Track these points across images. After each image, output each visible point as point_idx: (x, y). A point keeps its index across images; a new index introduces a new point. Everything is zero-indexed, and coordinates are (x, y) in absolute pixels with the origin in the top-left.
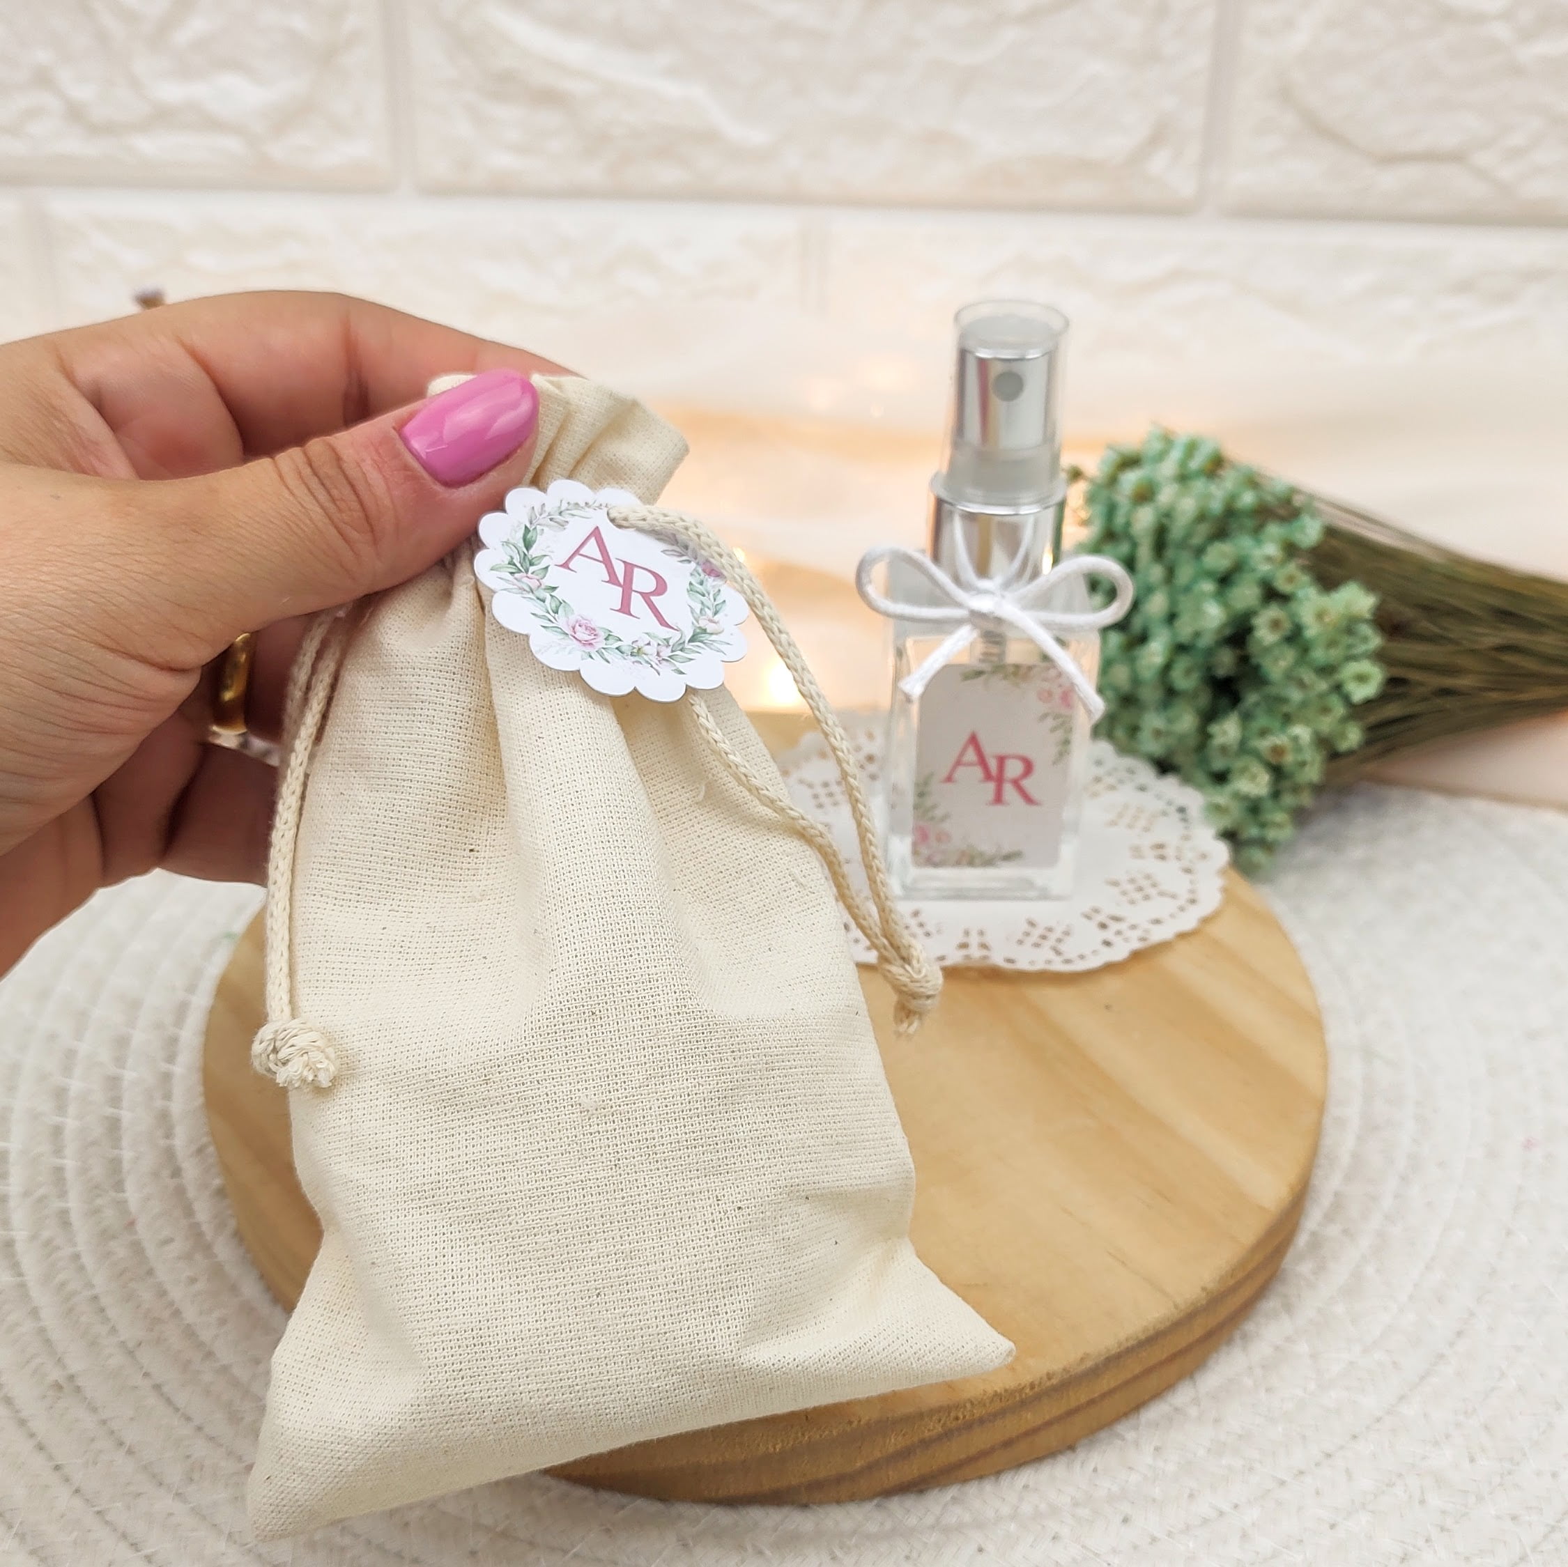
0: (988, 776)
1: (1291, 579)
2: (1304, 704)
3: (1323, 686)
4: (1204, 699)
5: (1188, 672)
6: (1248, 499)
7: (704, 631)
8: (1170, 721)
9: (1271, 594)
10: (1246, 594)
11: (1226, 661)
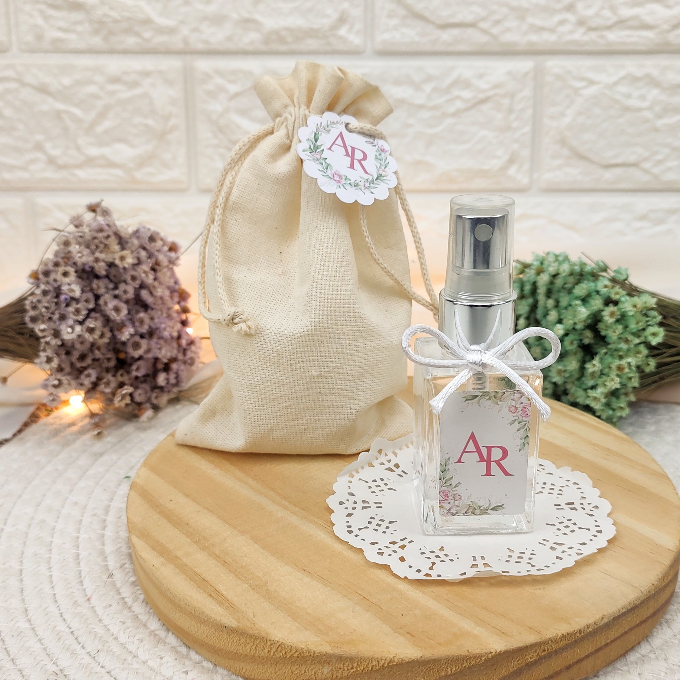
1: (617, 293)
2: (628, 350)
3: (637, 341)
4: (580, 355)
5: (572, 343)
8: (565, 366)
9: (609, 302)
11: (589, 336)
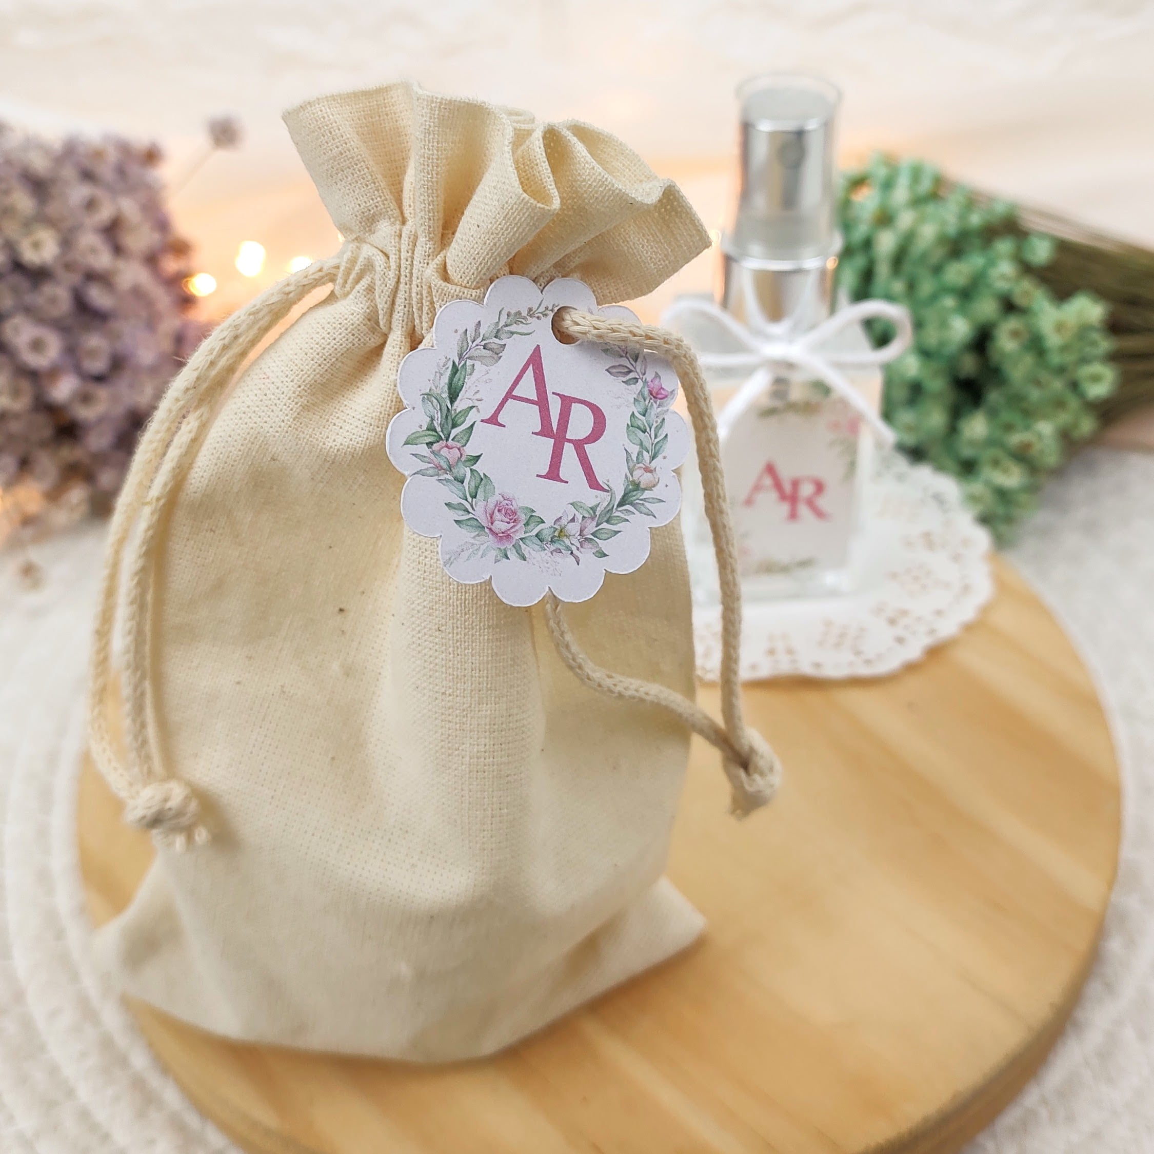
0: (783, 497)
1: (1027, 294)
2: (1042, 401)
3: (1058, 384)
4: (950, 398)
6: (975, 220)
7: (637, 486)
8: (920, 418)
9: (1009, 306)
10: (987, 308)
11: (969, 365)
